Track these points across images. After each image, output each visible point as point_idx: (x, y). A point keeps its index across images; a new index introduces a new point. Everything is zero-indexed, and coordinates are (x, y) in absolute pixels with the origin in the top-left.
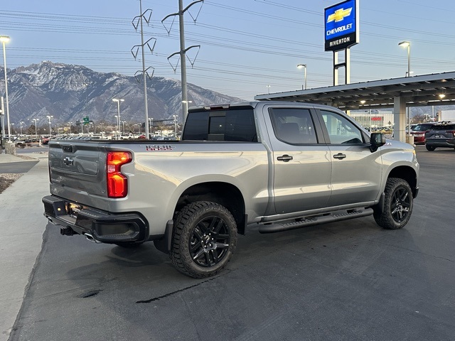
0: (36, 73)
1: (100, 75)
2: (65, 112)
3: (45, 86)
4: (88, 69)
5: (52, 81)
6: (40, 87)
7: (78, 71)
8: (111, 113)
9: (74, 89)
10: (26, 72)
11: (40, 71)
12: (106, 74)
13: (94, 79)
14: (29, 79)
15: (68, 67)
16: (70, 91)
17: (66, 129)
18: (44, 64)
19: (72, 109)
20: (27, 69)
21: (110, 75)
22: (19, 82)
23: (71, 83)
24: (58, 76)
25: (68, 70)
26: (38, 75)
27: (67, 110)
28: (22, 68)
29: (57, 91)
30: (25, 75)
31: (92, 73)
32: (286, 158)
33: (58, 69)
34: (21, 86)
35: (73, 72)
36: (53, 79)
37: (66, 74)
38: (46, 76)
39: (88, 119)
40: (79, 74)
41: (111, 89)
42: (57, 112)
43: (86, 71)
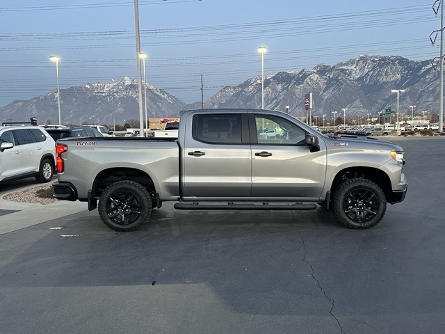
0: (353, 67)
1: (417, 63)
2: (377, 103)
3: (361, 79)
4: (403, 59)
5: (367, 74)
6: (356, 80)
7: (393, 61)
8: (425, 102)
9: (389, 80)
10: (344, 67)
11: (357, 65)
12: (422, 62)
13: (409, 68)
14: (346, 74)
15: (384, 59)
16: (384, 83)
17: (373, 120)
18: (361, 59)
19: (384, 100)
20: (345, 65)
21: (426, 63)
22: (337, 77)
23: (386, 74)
24: (373, 69)
25: (384, 62)
26: (355, 69)
27: (379, 101)
28: (341, 64)
29: (371, 83)
30: (343, 71)
31: (407, 62)
32: (198, 154)
33: (374, 61)
34: (338, 81)
35: (389, 63)
36: (369, 71)
37: (381, 66)
38: (362, 69)
39: (390, 110)
40: (394, 64)
41: (427, 77)
42: (369, 104)
43: (402, 61)
